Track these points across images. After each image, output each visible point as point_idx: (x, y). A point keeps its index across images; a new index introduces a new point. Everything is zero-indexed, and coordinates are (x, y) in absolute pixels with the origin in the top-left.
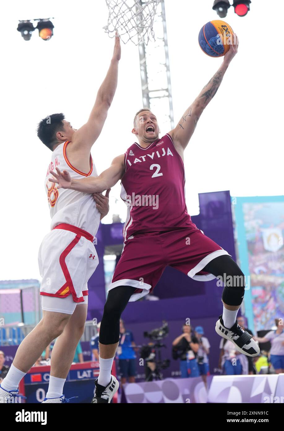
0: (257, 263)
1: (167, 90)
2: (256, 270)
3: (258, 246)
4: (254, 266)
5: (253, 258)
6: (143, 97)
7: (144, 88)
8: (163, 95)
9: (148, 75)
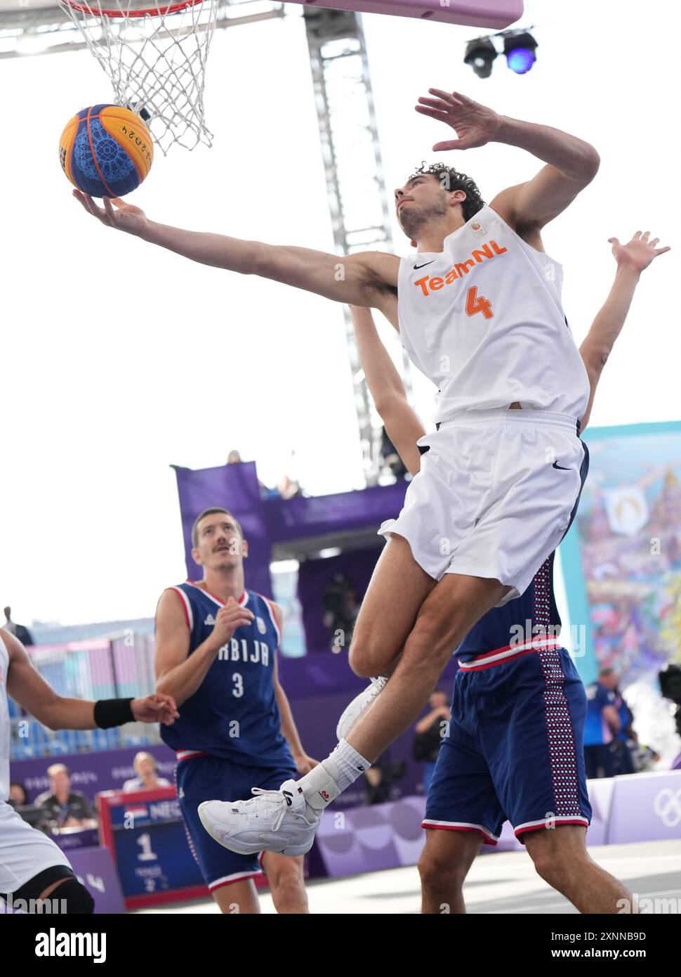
0: (599, 559)
1: (382, 228)
2: (598, 572)
3: (598, 525)
4: (593, 565)
5: (591, 549)
6: (336, 242)
7: (337, 226)
8: (374, 239)
9: (343, 201)
